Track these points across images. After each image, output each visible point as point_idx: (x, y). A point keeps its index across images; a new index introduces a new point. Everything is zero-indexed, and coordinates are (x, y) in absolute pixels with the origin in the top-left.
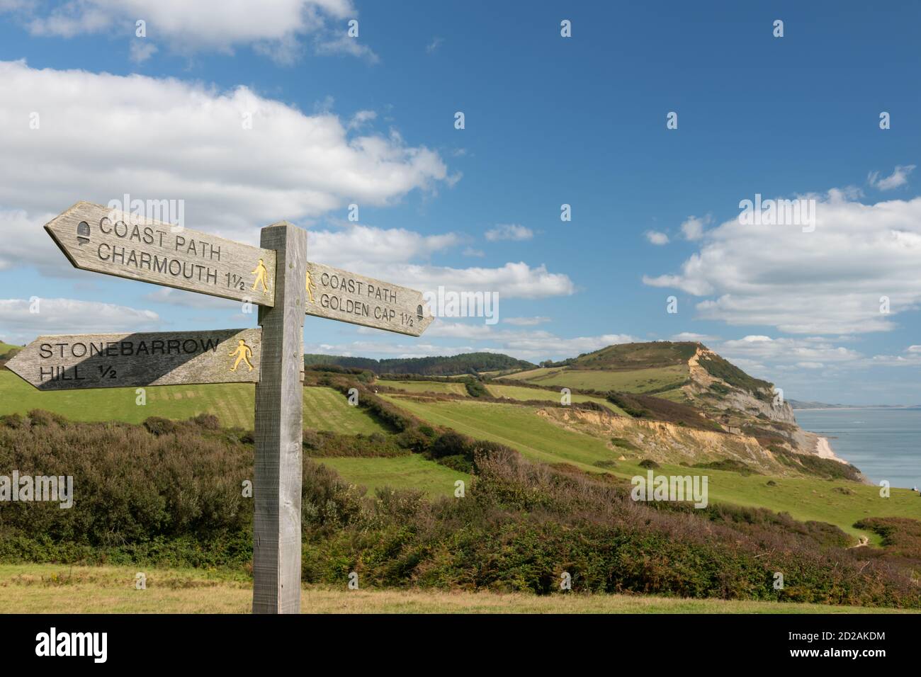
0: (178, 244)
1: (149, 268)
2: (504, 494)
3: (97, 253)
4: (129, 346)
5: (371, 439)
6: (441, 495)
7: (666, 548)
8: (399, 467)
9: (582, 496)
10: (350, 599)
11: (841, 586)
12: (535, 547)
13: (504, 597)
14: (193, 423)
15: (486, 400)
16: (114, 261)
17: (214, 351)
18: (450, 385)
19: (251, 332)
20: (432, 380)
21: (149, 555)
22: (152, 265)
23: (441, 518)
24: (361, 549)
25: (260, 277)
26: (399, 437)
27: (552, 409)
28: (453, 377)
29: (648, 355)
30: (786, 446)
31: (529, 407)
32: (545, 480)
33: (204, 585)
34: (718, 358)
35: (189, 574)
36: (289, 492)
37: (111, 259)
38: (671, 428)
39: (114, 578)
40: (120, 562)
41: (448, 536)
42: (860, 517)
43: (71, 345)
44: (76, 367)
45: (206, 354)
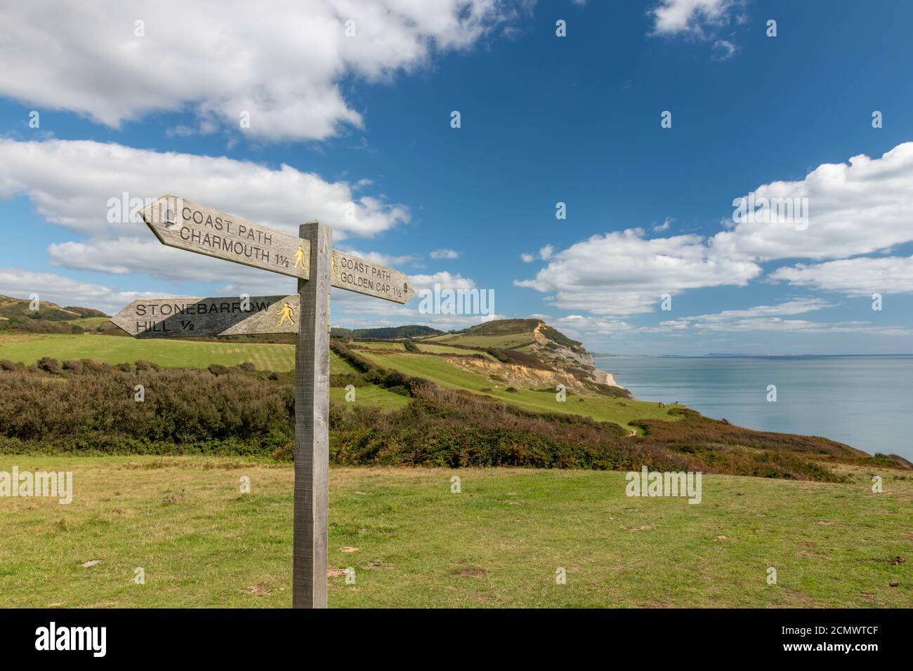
0: (241, 231)
1: (220, 247)
2: (429, 408)
3: (179, 234)
4: (203, 307)
5: (348, 376)
6: (391, 409)
7: (527, 439)
8: (366, 393)
9: (476, 409)
10: (339, 474)
11: (628, 460)
12: (449, 440)
13: (432, 470)
14: (239, 368)
15: (417, 353)
16: (192, 240)
17: (266, 311)
18: (395, 344)
19: (293, 298)
20: (384, 341)
21: (212, 448)
22: (222, 245)
23: (392, 423)
24: (343, 442)
25: (299, 258)
26: (365, 375)
27: (456, 358)
28: (397, 340)
29: (511, 326)
30: (589, 379)
31: (442, 357)
32: (454, 399)
33: (247, 466)
34: (551, 328)
35: (237, 460)
36: (320, 411)
37: (190, 239)
38: (524, 369)
39: (190, 463)
40: (193, 453)
41: (397, 434)
42: (632, 419)
43: (160, 306)
44: (164, 322)
45: (260, 313)
